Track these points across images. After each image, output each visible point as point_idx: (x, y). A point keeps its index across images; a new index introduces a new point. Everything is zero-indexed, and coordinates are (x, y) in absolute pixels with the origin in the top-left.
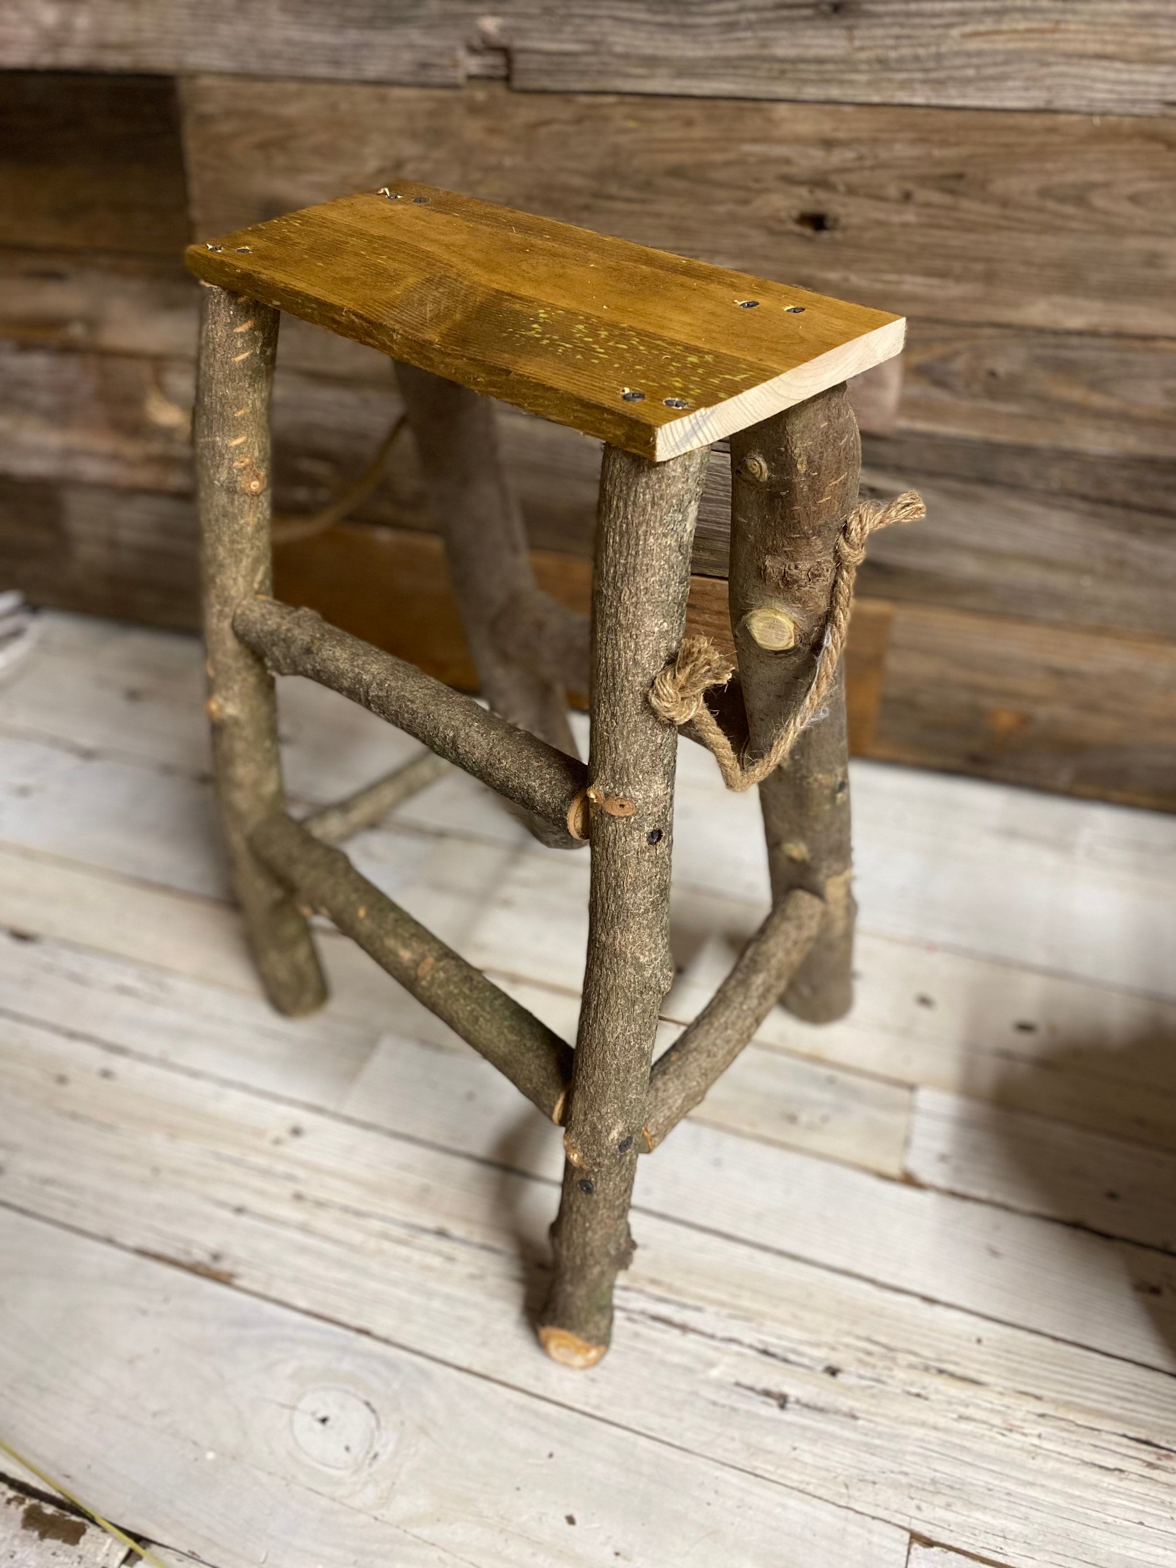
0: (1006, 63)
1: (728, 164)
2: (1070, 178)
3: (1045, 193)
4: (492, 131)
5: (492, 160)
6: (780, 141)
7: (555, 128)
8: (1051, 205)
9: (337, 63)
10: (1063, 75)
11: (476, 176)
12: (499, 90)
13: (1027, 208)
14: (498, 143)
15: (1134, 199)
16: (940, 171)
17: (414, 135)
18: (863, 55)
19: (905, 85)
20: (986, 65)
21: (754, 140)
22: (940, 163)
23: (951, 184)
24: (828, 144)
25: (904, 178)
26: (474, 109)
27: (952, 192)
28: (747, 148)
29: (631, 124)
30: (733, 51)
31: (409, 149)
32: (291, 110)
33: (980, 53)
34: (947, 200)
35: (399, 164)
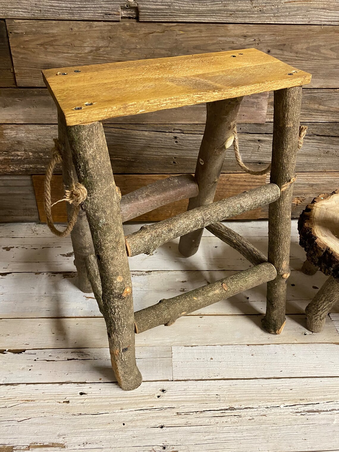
0: (297, 10)
1: (214, 44)
2: (315, 44)
3: (307, 49)
4: (132, 36)
5: (133, 46)
6: (230, 36)
7: (155, 34)
8: (309, 52)
9: (72, 14)
10: (313, 14)
11: (127, 52)
12: (134, 22)
13: (303, 53)
14: (134, 40)
15: (331, 49)
16: (278, 44)
17: (103, 38)
18: (256, 9)
19: (268, 17)
20: (292, 11)
21: (222, 36)
22: (278, 41)
23: (282, 47)
24: (245, 37)
25: (268, 46)
26: (125, 29)
27: (282, 50)
28: (220, 39)
29: (182, 32)
30: (215, 8)
31: (101, 44)
32: (55, 31)
33: (290, 8)
34: (280, 52)
35: (98, 49)
